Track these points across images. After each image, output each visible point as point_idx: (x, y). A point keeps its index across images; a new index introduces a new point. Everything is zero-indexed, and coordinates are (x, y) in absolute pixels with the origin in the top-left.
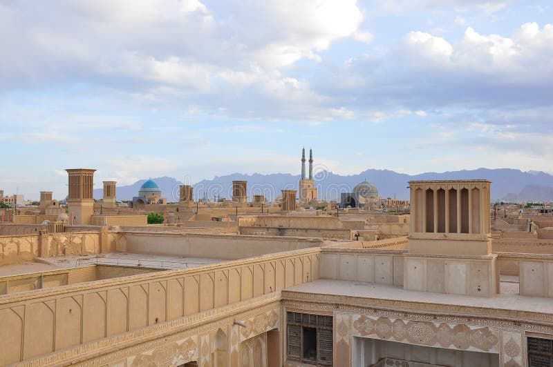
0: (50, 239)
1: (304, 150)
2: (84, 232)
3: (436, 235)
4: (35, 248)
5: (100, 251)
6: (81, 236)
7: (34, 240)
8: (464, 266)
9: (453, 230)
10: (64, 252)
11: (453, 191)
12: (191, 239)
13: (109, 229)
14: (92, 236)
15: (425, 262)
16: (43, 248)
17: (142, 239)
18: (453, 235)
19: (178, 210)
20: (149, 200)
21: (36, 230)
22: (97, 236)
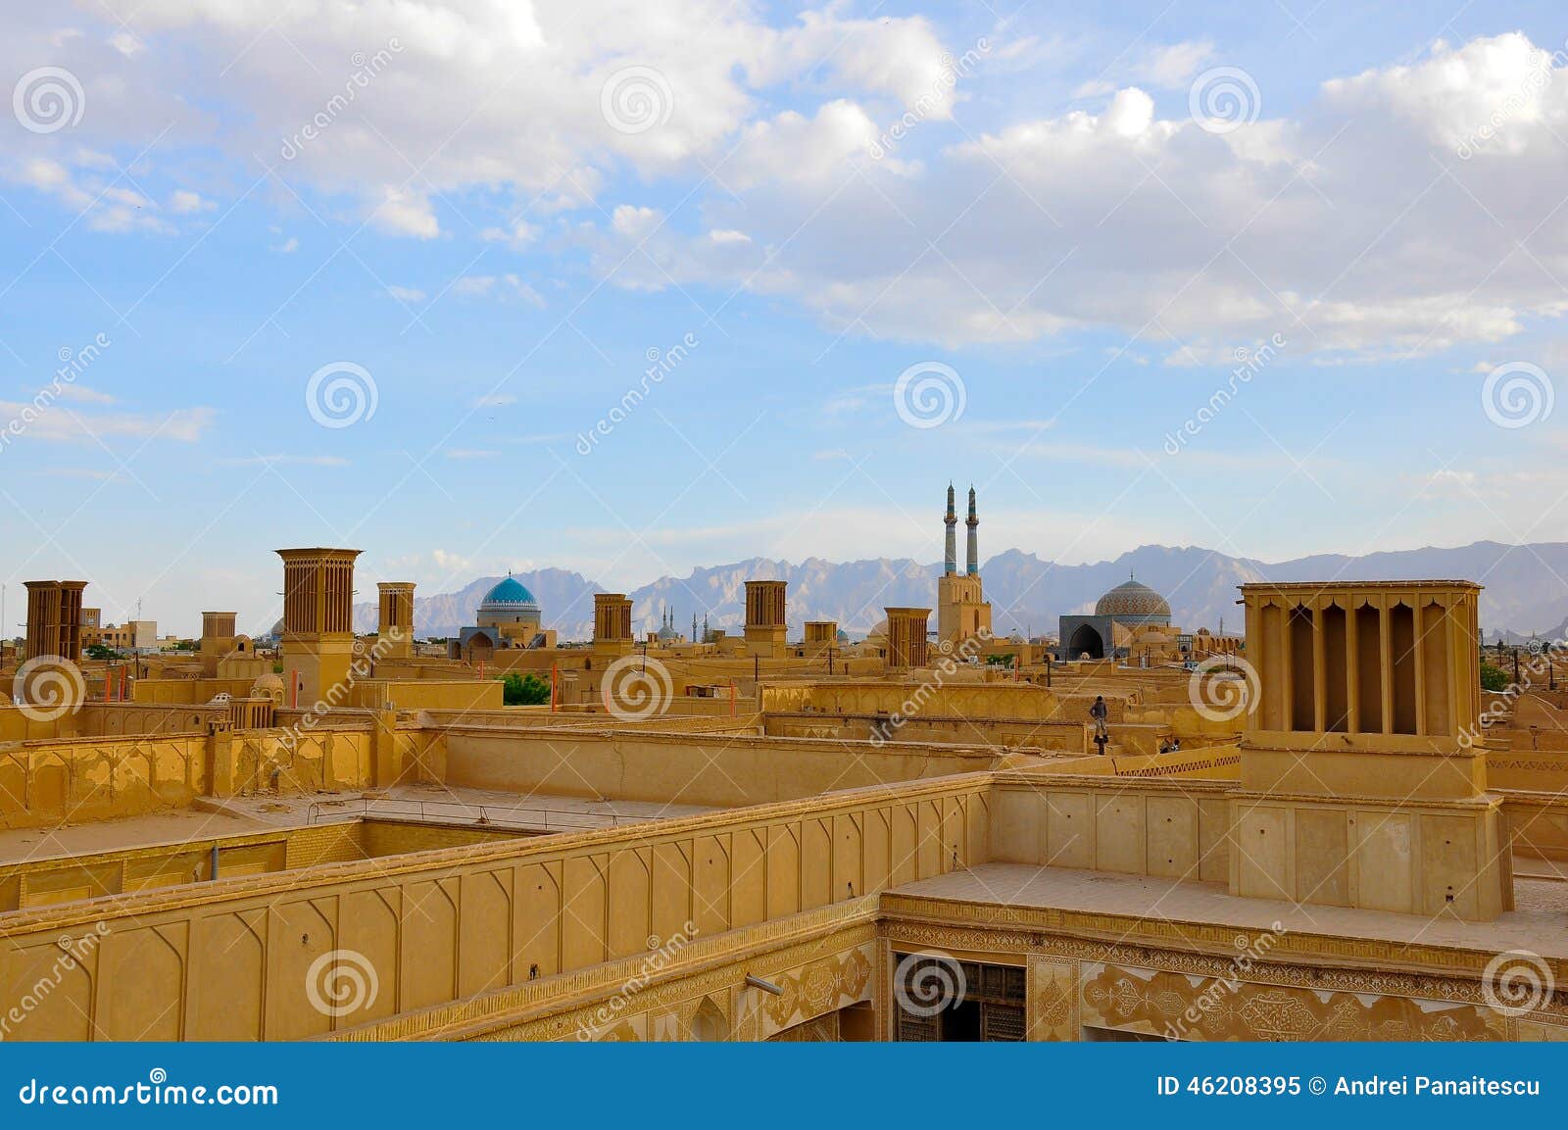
0: (238, 745)
1: (951, 491)
2: (330, 727)
3: (1320, 738)
4: (197, 771)
5: (373, 783)
6: (320, 738)
7: (194, 748)
8: (1402, 828)
9: (1369, 723)
10: (274, 784)
11: (1368, 615)
12: (627, 747)
13: (400, 719)
14: (353, 737)
15: (1290, 814)
16: (217, 773)
17: (492, 747)
18: (1369, 740)
19: (588, 666)
20: (507, 636)
21: (197, 721)
22: (365, 739)
